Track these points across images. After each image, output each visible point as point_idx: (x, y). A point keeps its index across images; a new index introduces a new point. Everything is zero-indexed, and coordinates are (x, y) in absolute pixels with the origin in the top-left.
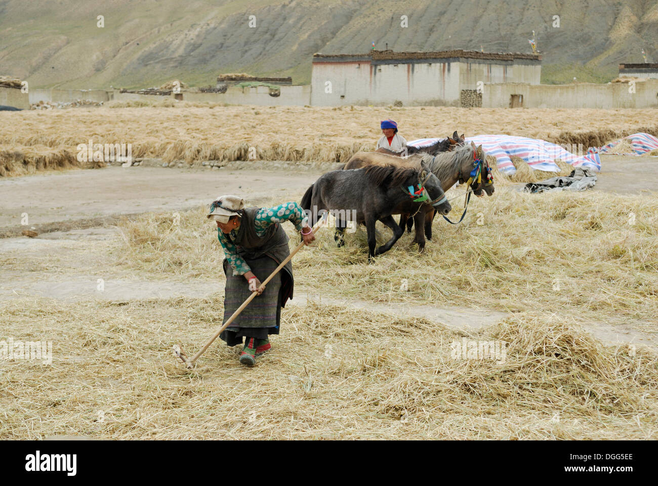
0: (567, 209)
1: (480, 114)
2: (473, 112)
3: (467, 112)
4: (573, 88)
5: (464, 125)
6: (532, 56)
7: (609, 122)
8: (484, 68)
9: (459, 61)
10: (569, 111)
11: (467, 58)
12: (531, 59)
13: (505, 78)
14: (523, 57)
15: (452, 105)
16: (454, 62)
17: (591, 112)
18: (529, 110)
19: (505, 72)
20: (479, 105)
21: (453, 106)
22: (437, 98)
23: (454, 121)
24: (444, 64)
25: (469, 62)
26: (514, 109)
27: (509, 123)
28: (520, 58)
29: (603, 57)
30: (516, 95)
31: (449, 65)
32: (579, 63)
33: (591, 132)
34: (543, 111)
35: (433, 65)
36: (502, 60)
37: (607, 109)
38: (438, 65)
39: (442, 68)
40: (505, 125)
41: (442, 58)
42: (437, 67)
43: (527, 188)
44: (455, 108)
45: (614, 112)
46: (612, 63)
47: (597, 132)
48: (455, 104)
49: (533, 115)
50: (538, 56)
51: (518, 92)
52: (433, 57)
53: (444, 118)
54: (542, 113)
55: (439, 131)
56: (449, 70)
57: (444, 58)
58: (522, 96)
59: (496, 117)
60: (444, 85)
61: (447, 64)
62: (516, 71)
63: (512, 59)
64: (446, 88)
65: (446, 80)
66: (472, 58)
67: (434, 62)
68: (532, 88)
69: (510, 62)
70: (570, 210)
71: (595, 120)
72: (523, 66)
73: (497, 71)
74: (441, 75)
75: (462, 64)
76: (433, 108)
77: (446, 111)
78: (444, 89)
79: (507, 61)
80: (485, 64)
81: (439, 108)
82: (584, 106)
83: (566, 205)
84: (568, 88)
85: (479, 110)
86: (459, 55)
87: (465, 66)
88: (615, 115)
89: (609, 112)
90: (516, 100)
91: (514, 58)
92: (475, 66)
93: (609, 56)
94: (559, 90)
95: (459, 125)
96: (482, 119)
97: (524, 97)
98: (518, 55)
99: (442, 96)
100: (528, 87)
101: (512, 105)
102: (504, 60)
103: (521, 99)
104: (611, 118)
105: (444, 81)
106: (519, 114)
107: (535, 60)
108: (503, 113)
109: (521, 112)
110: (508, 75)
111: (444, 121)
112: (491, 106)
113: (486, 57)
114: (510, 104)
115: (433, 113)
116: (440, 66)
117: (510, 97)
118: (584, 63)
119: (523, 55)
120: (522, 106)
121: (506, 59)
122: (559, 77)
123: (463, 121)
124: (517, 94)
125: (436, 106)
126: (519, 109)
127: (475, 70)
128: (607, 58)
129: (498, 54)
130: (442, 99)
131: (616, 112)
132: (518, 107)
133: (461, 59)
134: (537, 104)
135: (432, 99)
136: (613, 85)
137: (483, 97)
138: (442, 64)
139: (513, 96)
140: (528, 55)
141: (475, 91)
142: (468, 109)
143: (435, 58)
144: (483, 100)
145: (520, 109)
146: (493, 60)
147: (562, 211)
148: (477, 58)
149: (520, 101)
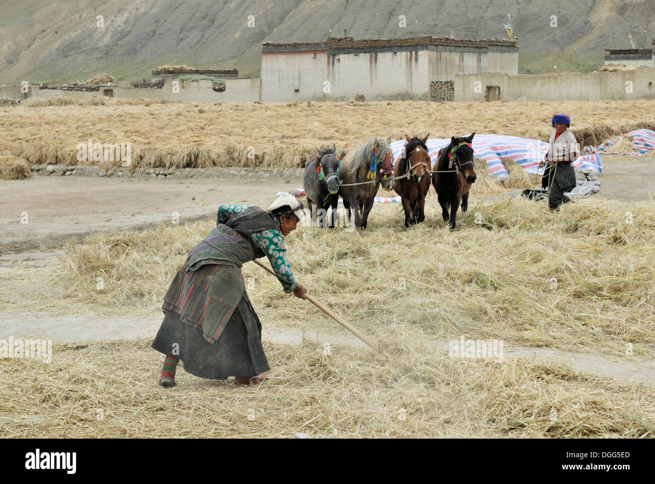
0: (579, 221)
1: (455, 109)
2: (447, 107)
3: (440, 107)
4: (556, 78)
5: (443, 123)
6: (508, 42)
7: (603, 117)
8: (456, 57)
9: (428, 49)
10: (555, 104)
11: (436, 46)
12: (508, 46)
13: (479, 67)
14: (499, 44)
15: (420, 99)
16: (423, 49)
17: (579, 105)
18: (510, 104)
19: (479, 61)
20: (451, 99)
21: (422, 100)
22: (403, 91)
23: (429, 118)
24: (411, 52)
25: (439, 50)
26: (492, 103)
27: (492, 120)
28: (495, 45)
29: (582, 43)
30: (493, 87)
31: (416, 54)
32: (557, 48)
33: (586, 129)
34: (525, 105)
35: (398, 53)
36: (475, 47)
37: (594, 101)
38: (404, 53)
39: (409, 57)
40: (487, 122)
41: (408, 46)
42: (402, 56)
43: (525, 196)
44: (424, 102)
45: (604, 105)
46: (593, 48)
47: (593, 128)
48: (423, 98)
49: (515, 110)
50: (514, 43)
51: (495, 83)
52: (399, 44)
53: (417, 115)
54: (524, 107)
55: (415, 130)
56: (416, 59)
57: (410, 45)
58: (499, 88)
59: (475, 113)
60: (411, 77)
61: (414, 53)
62: (491, 59)
63: (487, 46)
64: (413, 80)
65: (414, 70)
66: (442, 45)
67: (399, 51)
68: (510, 78)
69: (484, 49)
70: (583, 222)
71: (586, 114)
72: (499, 54)
73: (470, 60)
74: (408, 65)
75: (431, 53)
76: (399, 102)
77: (417, 106)
78: (411, 81)
79: (481, 48)
80: (457, 52)
81: (407, 102)
82: (569, 98)
83: (578, 216)
84: (549, 78)
85: (454, 104)
86: (427, 42)
87: (434, 54)
88: (607, 108)
89: (599, 104)
90: (492, 92)
91: (489, 45)
92: (445, 55)
93: (589, 41)
94: (540, 81)
95: (436, 122)
96: (460, 115)
97: (501, 89)
98: (493, 41)
99: (410, 89)
100: (506, 77)
101: (488, 98)
102: (478, 48)
103: (497, 91)
104: (605, 112)
105: (411, 72)
106: (499, 108)
107: (511, 46)
108: (480, 108)
109: (501, 106)
110: (482, 65)
111: (417, 118)
112: (464, 100)
113: (458, 45)
114: (486, 97)
115: (402, 109)
116: (407, 55)
117: (485, 89)
118: (562, 49)
119: (498, 42)
120: (499, 99)
121: (479, 46)
122: (535, 66)
123: (439, 118)
124: (493, 85)
125: (403, 100)
126: (497, 102)
127: (446, 58)
128: (588, 43)
129: (470, 41)
130: (410, 92)
131: (607, 105)
132: (496, 100)
133: (429, 46)
134: (516, 97)
135: (397, 92)
136: (600, 74)
137: (455, 89)
138: (409, 53)
139: (489, 88)
140: (504, 42)
141: (447, 82)
142: (440, 103)
143: (400, 46)
144: (455, 93)
145: (499, 103)
146: (465, 47)
147: (573, 223)
148: (447, 46)
149: (497, 93)
